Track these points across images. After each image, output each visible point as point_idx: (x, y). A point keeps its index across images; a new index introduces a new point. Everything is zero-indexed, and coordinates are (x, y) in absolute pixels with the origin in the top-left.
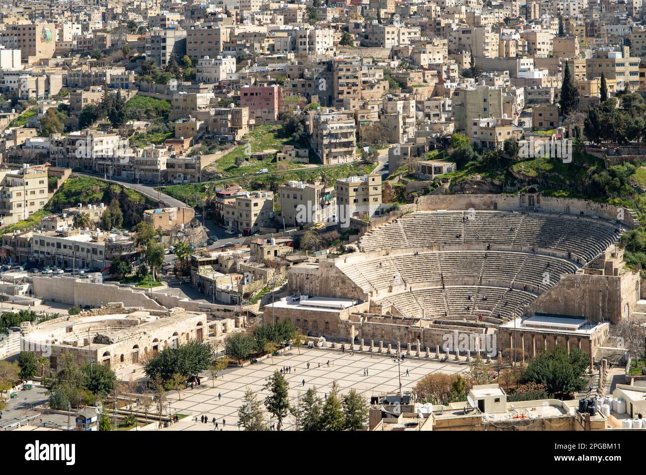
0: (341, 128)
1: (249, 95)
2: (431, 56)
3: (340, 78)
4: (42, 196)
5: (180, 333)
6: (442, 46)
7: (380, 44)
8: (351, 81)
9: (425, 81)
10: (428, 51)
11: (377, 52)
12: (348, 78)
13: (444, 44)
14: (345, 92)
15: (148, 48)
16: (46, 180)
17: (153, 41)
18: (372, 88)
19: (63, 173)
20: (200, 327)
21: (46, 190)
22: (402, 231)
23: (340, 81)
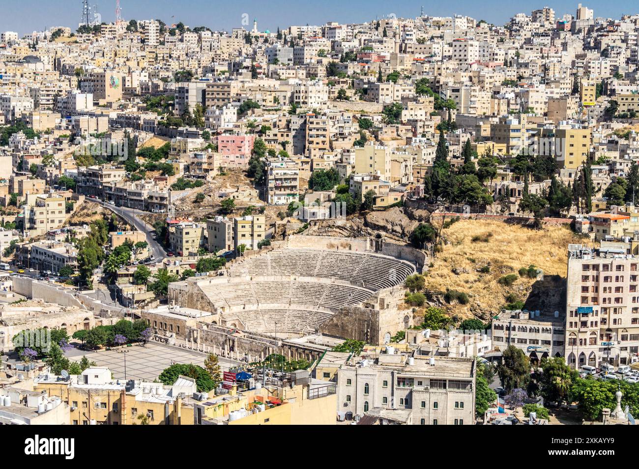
0: (285, 174)
1: (225, 142)
2: (412, 112)
3: (311, 130)
4: (61, 215)
5: (68, 324)
6: (427, 103)
7: (375, 99)
8: (320, 132)
9: (398, 135)
10: (409, 108)
11: (368, 107)
12: (318, 130)
13: (430, 102)
14: (315, 143)
15: (177, 97)
16: (64, 203)
17: (179, 92)
18: (344, 138)
19: (78, 199)
20: (87, 321)
21: (64, 211)
22: (269, 262)
23: (311, 133)
